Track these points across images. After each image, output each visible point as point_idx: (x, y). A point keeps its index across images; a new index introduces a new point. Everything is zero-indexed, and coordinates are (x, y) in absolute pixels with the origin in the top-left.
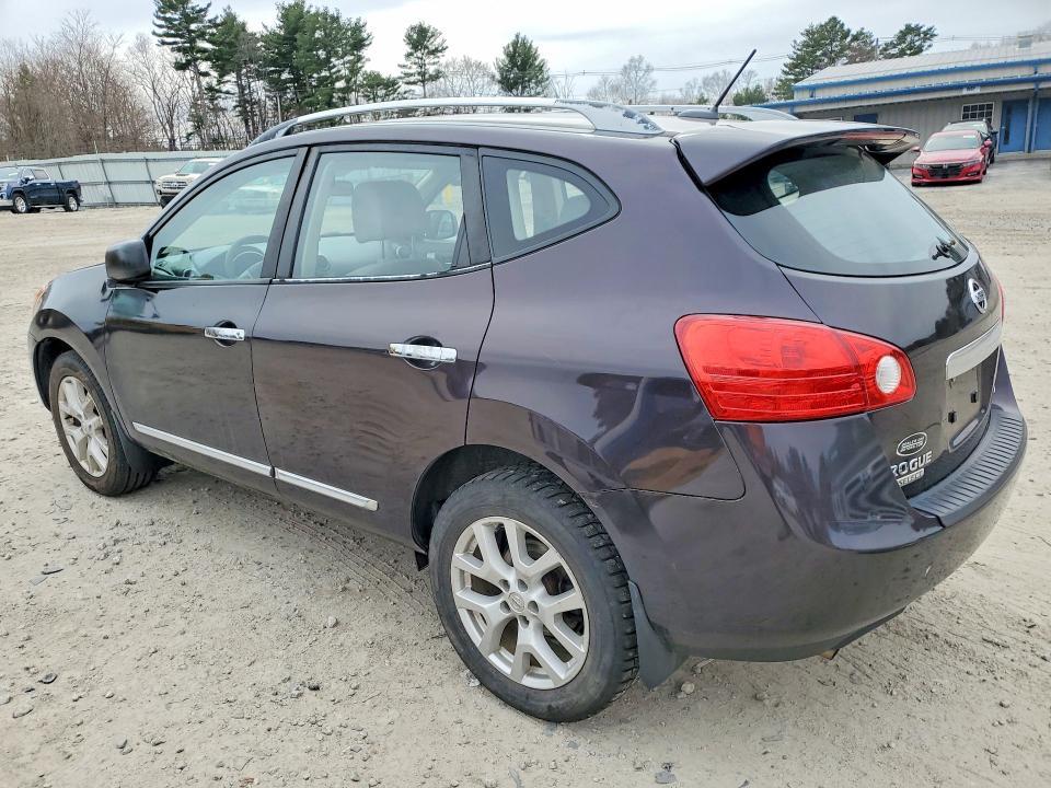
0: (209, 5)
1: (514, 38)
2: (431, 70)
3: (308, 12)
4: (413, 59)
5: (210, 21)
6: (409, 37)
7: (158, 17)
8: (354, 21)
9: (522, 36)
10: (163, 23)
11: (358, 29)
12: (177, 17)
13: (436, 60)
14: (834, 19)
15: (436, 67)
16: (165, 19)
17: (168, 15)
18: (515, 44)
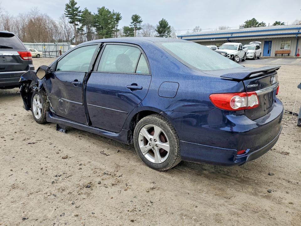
0: (79, 7)
1: (162, 19)
2: (138, 26)
3: (105, 10)
4: (133, 23)
5: (79, 11)
6: (132, 18)
7: (66, 10)
8: (117, 13)
9: (164, 19)
10: (67, 11)
11: (118, 15)
12: (70, 10)
13: (140, 24)
14: (254, 19)
15: (139, 26)
16: (67, 10)
17: (68, 9)
18: (162, 21)
